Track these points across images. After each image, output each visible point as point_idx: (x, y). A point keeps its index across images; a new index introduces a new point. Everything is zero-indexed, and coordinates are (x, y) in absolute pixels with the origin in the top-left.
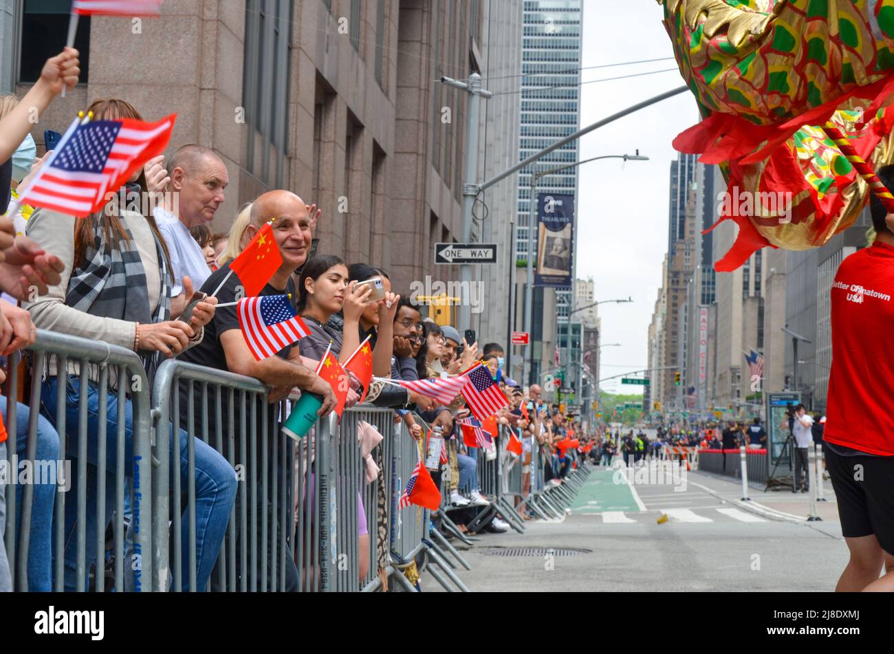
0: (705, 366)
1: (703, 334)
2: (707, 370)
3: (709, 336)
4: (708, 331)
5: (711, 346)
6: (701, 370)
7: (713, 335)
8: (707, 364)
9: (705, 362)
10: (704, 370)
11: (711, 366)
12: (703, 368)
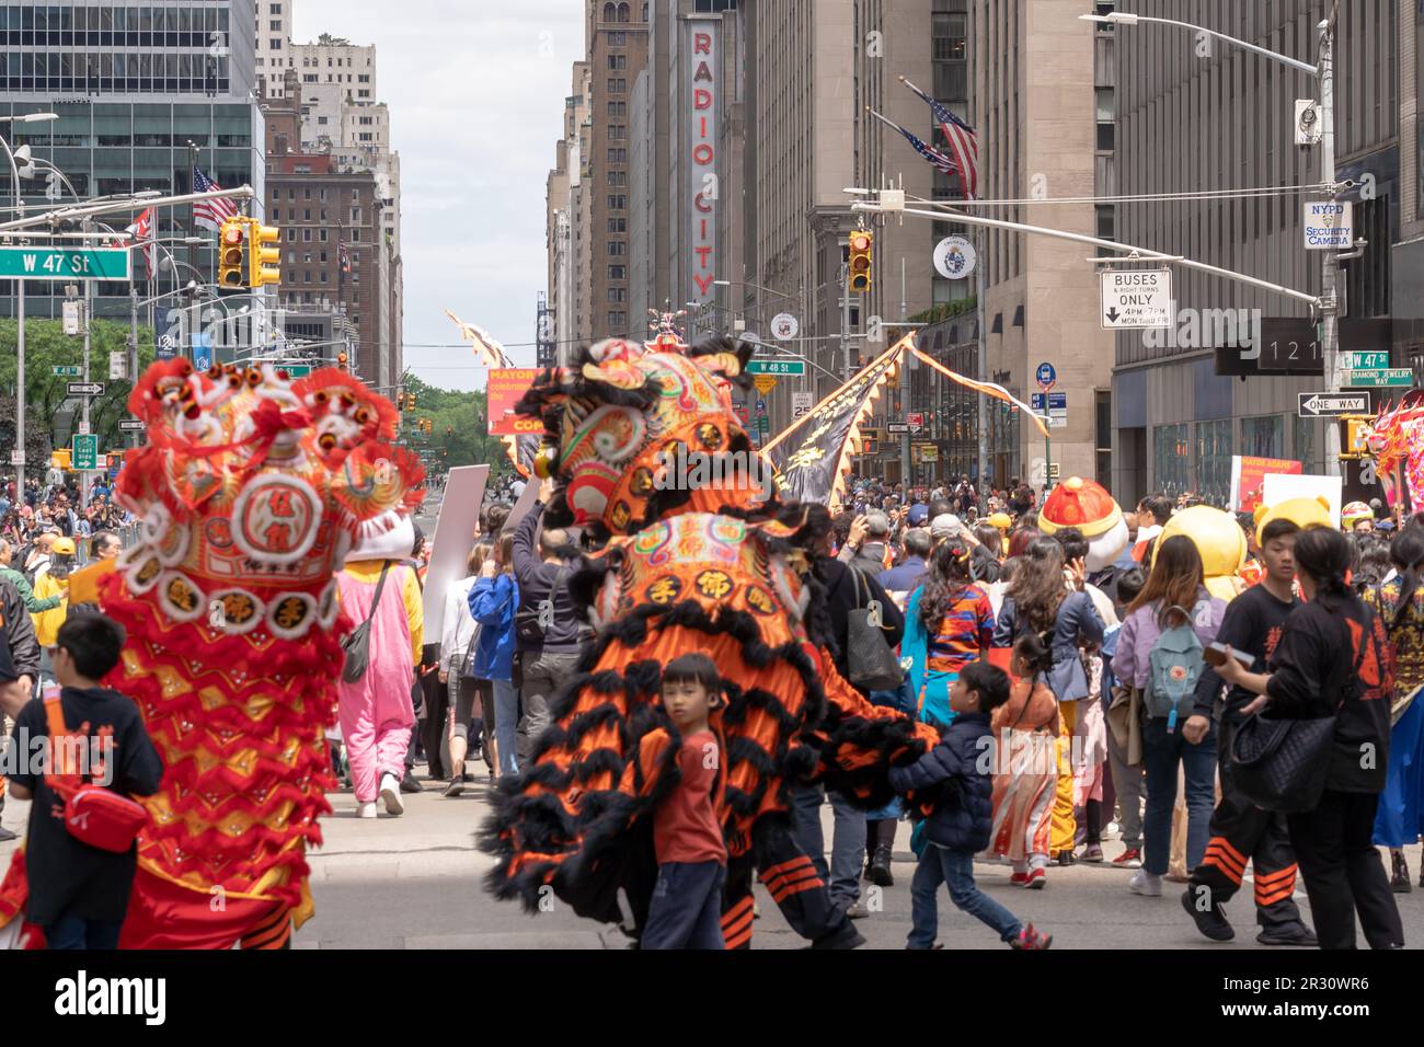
0: (710, 242)
1: (703, 125)
2: (720, 258)
3: (724, 129)
4: (721, 111)
5: (736, 164)
6: (697, 259)
7: (740, 123)
8: (720, 235)
9: (711, 227)
10: (710, 259)
11: (735, 239)
12: (704, 251)
